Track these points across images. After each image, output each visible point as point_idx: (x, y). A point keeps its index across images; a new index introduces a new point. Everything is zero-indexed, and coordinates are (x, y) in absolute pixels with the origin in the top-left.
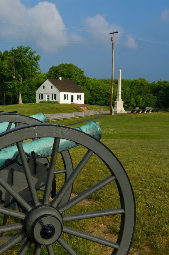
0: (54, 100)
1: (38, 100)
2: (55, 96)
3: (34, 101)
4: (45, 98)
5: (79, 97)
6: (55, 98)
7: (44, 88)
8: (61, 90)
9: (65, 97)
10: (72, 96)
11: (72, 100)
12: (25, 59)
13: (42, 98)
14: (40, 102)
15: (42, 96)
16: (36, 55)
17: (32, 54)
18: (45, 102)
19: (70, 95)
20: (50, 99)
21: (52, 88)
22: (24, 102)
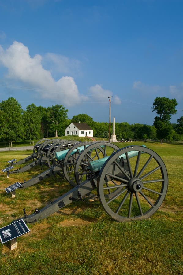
0: (76, 135)
1: (66, 135)
2: (76, 133)
3: (64, 135)
4: (71, 134)
5: (90, 133)
6: (76, 134)
7: (70, 128)
8: (80, 129)
9: (82, 133)
10: (86, 133)
11: (86, 135)
12: (59, 111)
13: (69, 133)
14: (68, 136)
15: (69, 132)
16: (65, 109)
17: (63, 109)
18: (70, 136)
19: (85, 131)
20: (74, 134)
21: (74, 128)
22: (58, 136)
